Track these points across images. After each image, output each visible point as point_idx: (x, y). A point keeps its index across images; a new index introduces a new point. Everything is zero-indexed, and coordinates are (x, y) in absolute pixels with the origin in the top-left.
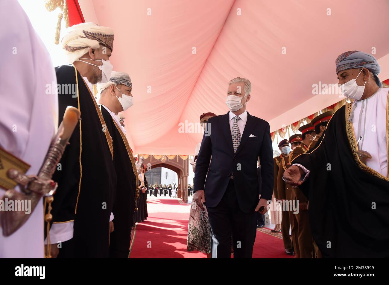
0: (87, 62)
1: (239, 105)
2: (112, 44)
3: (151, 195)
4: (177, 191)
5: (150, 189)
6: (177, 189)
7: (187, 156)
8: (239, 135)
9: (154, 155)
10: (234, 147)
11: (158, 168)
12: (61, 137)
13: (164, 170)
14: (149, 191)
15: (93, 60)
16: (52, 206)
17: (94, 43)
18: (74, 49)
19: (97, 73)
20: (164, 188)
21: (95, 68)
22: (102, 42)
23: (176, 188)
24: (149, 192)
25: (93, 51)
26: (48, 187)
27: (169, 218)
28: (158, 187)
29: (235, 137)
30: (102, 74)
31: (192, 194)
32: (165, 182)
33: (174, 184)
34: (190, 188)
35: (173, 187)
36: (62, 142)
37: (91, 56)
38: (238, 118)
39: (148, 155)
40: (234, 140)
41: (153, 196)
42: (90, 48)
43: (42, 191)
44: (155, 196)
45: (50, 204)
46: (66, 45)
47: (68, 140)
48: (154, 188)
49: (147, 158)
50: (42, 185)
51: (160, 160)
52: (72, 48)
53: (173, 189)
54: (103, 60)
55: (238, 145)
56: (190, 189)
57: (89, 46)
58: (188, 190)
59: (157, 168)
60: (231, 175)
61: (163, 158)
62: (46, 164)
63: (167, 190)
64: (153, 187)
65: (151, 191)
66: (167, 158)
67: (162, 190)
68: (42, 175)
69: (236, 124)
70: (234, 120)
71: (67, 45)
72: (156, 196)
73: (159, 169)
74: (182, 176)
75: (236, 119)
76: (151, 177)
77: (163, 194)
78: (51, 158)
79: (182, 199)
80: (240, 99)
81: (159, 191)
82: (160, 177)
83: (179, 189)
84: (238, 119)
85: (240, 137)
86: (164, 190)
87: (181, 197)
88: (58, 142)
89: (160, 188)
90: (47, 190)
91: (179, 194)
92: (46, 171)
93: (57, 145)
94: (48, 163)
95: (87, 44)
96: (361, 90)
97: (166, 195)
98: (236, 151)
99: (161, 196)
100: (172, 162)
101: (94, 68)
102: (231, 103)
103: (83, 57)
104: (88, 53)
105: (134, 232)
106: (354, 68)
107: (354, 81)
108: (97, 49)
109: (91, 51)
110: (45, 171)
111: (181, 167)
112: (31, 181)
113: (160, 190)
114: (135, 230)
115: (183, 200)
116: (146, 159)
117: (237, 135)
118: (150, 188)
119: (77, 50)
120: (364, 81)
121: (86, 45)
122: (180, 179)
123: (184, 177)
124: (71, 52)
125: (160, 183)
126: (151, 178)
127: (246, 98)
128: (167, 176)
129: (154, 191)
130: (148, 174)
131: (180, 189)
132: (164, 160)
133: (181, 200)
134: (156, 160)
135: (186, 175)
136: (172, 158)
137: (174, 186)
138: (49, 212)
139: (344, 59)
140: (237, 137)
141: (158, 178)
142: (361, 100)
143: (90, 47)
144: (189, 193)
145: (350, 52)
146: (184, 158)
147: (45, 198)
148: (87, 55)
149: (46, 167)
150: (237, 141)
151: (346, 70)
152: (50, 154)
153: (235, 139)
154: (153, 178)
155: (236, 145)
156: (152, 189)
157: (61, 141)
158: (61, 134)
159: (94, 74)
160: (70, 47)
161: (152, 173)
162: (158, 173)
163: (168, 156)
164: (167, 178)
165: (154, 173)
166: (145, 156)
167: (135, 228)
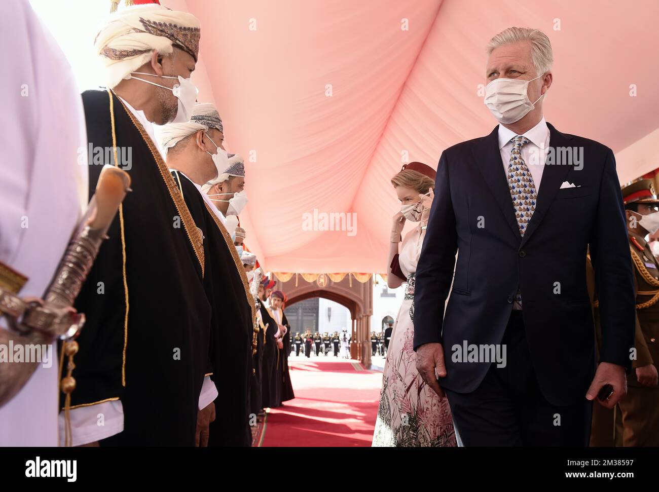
0: (147, 80)
1: (521, 103)
2: (197, 47)
3: (298, 355)
4: (350, 346)
6: (349, 341)
7: (367, 276)
8: (530, 186)
9: (304, 274)
10: (518, 219)
11: (312, 299)
12: (91, 225)
13: (324, 304)
14: (295, 346)
15: (160, 77)
17: (162, 44)
18: (123, 55)
19: (167, 102)
20: (324, 340)
21: (164, 92)
22: (177, 41)
23: (349, 339)
25: (160, 59)
26: (65, 320)
27: (332, 400)
28: (312, 338)
29: (520, 192)
30: (177, 105)
31: (379, 352)
32: (326, 328)
33: (343, 331)
34: (376, 339)
35: (343, 337)
36: (93, 234)
37: (156, 68)
39: (292, 274)
40: (515, 202)
42: (155, 52)
43: (51, 328)
44: (306, 355)
45: (71, 358)
46: (106, 46)
47: (105, 231)
48: (305, 340)
50: (52, 316)
51: (315, 282)
52: (118, 53)
53: (341, 342)
54: (179, 77)
55: (529, 213)
56: (375, 341)
57: (153, 48)
58: (371, 343)
59: (308, 299)
60: (515, 300)
61: (322, 280)
62: (61, 276)
63: (330, 344)
64: (302, 338)
65: (298, 346)
66: (330, 280)
67: (320, 343)
68: (52, 297)
69: (518, 156)
71: (108, 46)
72: (308, 355)
73: (313, 302)
74: (359, 315)
75: (517, 143)
76: (298, 318)
77: (322, 351)
78: (71, 265)
79: (360, 362)
80: (523, 86)
81: (314, 345)
82: (315, 318)
83: (353, 342)
84: (522, 142)
85: (532, 192)
86: (325, 344)
87: (358, 358)
88: (84, 233)
89: (316, 339)
90: (63, 327)
91: (355, 351)
92: (60, 289)
93: (83, 239)
94: (64, 275)
95: (148, 45)
97: (329, 353)
98: (524, 230)
99: (318, 355)
100: (339, 287)
101: (162, 93)
102: (498, 100)
103: (139, 70)
104: (150, 63)
105: (262, 428)
108: (168, 55)
109: (157, 58)
110: (58, 291)
111: (356, 297)
112: (31, 309)
113: (316, 343)
115: (363, 363)
116: (288, 282)
117: (525, 186)
118: (297, 340)
119: (127, 56)
121: (146, 46)
122: (355, 321)
123: (364, 318)
124: (116, 61)
125: (317, 329)
126: (298, 320)
128: (329, 316)
129: (304, 345)
130: (292, 312)
131: (355, 342)
132: (322, 284)
133: (357, 364)
134: (309, 283)
135: (368, 314)
136: (338, 279)
137: (345, 335)
140: (525, 192)
141: (313, 320)
143: (153, 50)
144: (374, 349)
146: (363, 280)
147: (60, 343)
148: (148, 66)
149: (60, 282)
150: (526, 204)
152: (70, 257)
153: (520, 198)
154: (302, 321)
155: (524, 213)
156: (300, 342)
157: (90, 232)
158: (91, 218)
159: (163, 105)
160: (114, 51)
161: (300, 311)
162: (313, 309)
163: (330, 274)
164: (329, 320)
165: (304, 309)
166: (285, 275)
167: (265, 418)
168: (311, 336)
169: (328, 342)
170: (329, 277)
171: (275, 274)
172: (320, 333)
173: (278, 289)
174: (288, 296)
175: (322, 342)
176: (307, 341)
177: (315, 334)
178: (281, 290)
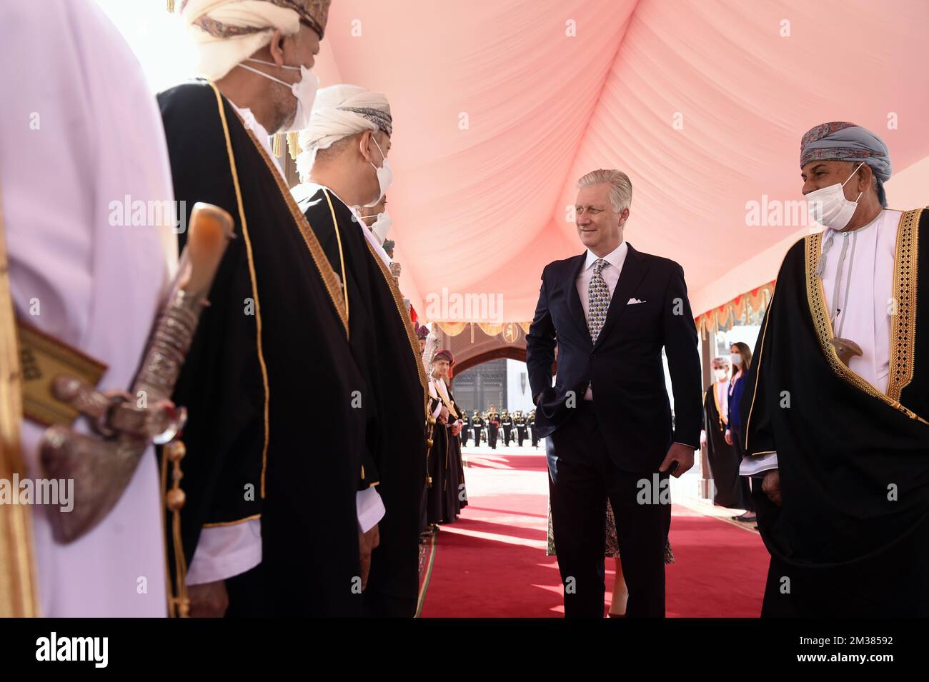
0: (259, 72)
3: (477, 444)
5: (475, 426)
9: (482, 324)
11: (497, 360)
12: (184, 288)
13: (515, 367)
14: (473, 431)
15: (279, 67)
16: (182, 468)
19: (284, 103)
20: (517, 422)
21: (280, 89)
22: (307, 16)
24: (471, 433)
25: (281, 41)
26: (160, 419)
28: (498, 419)
30: (296, 108)
32: (518, 404)
36: (190, 301)
37: (276, 56)
38: (603, 262)
39: (464, 323)
41: (484, 445)
42: (277, 32)
43: (143, 431)
44: (490, 445)
45: (177, 465)
46: (205, 14)
47: (204, 294)
48: (487, 422)
49: (459, 333)
50: (144, 414)
51: (500, 336)
52: (224, 29)
54: (303, 68)
57: (275, 26)
59: (491, 361)
61: (510, 332)
62: (151, 359)
63: (525, 428)
64: (483, 418)
65: (478, 431)
67: (511, 427)
69: (598, 275)
70: (593, 268)
71: (208, 15)
72: (493, 445)
73: (498, 365)
75: (598, 265)
76: (476, 389)
77: (513, 439)
78: (164, 345)
81: (501, 430)
82: (502, 389)
84: (602, 265)
86: (518, 427)
88: (178, 302)
89: (504, 421)
90: (158, 428)
92: (152, 378)
93: (176, 309)
94: (157, 358)
95: (268, 21)
96: (850, 209)
97: (525, 442)
99: (507, 445)
101: (278, 90)
103: (253, 56)
104: (268, 47)
105: (430, 551)
106: (843, 161)
107: (840, 189)
108: (293, 35)
109: (278, 40)
110: (150, 380)
112: (115, 407)
113: (504, 427)
114: (433, 546)
116: (458, 336)
117: (602, 300)
118: (475, 422)
119: (237, 34)
120: (859, 191)
121: (265, 22)
124: (218, 39)
125: (505, 406)
126: (475, 392)
127: (618, 217)
128: (523, 386)
129: (486, 430)
130: (468, 381)
132: (511, 337)
134: (491, 337)
138: (176, 484)
139: (826, 136)
141: (499, 392)
142: (842, 231)
143: (275, 30)
145: (841, 123)
147: (159, 449)
149: (152, 367)
151: (826, 160)
152: (160, 334)
154: (482, 393)
156: (480, 425)
157: (185, 298)
158: (186, 278)
159: (277, 107)
161: (479, 378)
162: (497, 376)
163: (522, 323)
164: (523, 392)
165: (484, 376)
166: (454, 326)
167: (433, 540)
168: (497, 416)
169: (523, 425)
170: (521, 328)
171: (439, 326)
172: (509, 412)
173: (444, 346)
174: (458, 358)
175: (513, 424)
176: (490, 423)
177: (503, 413)
178: (448, 349)
